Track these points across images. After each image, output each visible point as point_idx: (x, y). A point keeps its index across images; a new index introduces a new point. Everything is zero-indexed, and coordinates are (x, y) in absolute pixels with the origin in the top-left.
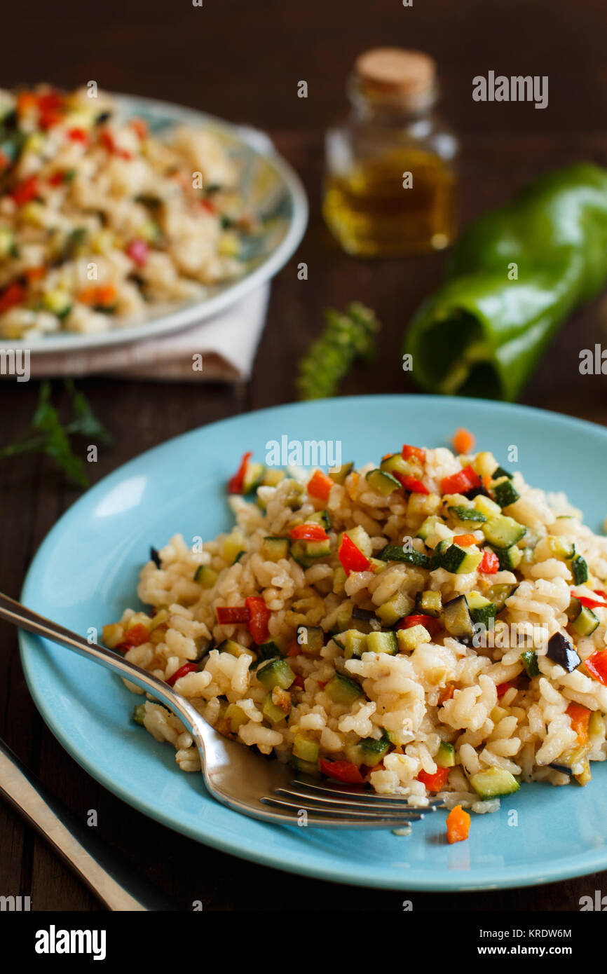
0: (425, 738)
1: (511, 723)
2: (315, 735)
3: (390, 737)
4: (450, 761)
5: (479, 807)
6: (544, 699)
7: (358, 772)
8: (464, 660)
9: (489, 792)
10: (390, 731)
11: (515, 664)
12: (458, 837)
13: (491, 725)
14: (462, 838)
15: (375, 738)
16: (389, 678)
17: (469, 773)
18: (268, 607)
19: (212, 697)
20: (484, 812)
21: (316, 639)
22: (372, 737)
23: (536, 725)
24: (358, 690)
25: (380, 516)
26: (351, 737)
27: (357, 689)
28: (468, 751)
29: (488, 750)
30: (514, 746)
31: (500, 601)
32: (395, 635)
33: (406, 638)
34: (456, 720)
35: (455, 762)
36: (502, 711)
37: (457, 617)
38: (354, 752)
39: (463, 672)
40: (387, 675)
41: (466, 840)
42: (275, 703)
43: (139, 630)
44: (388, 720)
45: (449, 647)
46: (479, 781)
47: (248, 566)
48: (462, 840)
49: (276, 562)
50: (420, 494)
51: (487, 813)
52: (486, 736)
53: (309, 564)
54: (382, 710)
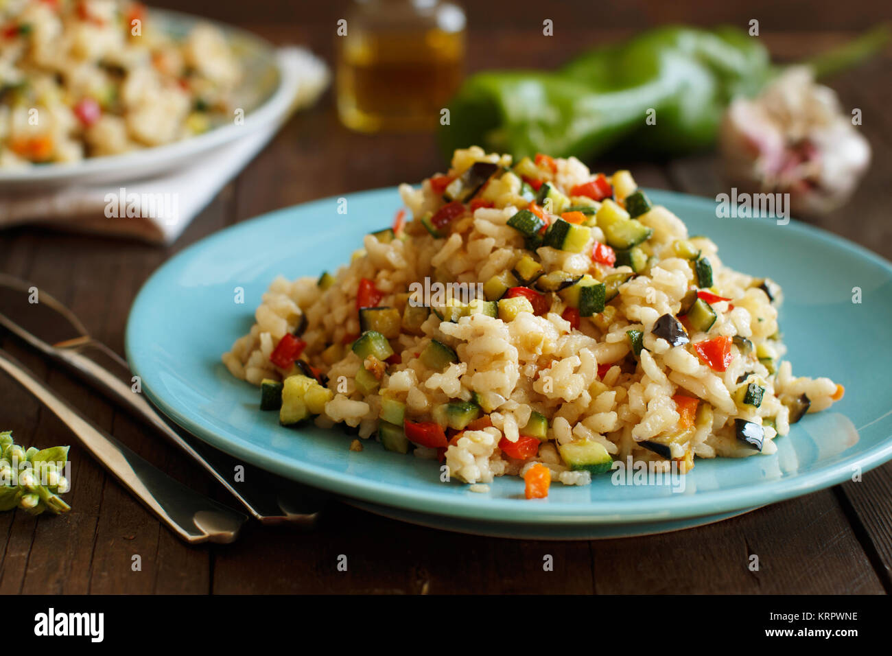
0: (514, 406)
1: (610, 397)
2: (402, 396)
3: (479, 400)
4: (541, 431)
5: (566, 476)
6: (648, 377)
7: (443, 434)
8: (568, 336)
9: (578, 461)
10: (480, 393)
11: (620, 342)
12: (537, 492)
13: (587, 397)
14: (541, 494)
15: (463, 399)
16: (483, 337)
17: (560, 445)
20: (571, 483)
22: (460, 398)
23: (636, 401)
24: (451, 354)
26: (438, 396)
27: (450, 352)
28: (562, 424)
29: (583, 425)
30: (609, 420)
31: (613, 288)
32: (496, 304)
33: (506, 306)
35: (547, 434)
36: (601, 385)
38: (439, 412)
39: (564, 346)
40: (481, 335)
41: (546, 498)
42: (367, 368)
44: (478, 382)
45: (551, 321)
46: (568, 449)
48: (541, 497)
51: (575, 485)
52: (582, 411)
54: (473, 371)
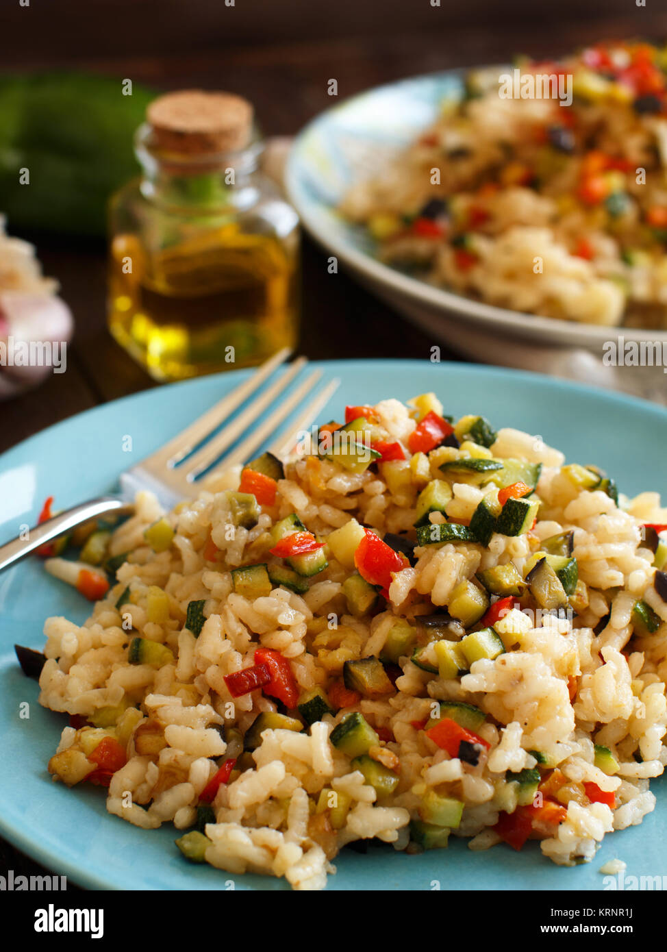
2: (452, 789)
3: (545, 760)
10: (544, 752)
11: (630, 622)
15: (530, 768)
18: (285, 656)
19: (294, 789)
21: (377, 672)
22: (526, 768)
25: (352, 503)
32: (494, 631)
34: (604, 711)
37: (550, 585)
40: (519, 679)
43: (107, 745)
44: (539, 739)
45: (550, 627)
47: (230, 614)
49: (267, 595)
50: (395, 461)
53: (305, 587)
